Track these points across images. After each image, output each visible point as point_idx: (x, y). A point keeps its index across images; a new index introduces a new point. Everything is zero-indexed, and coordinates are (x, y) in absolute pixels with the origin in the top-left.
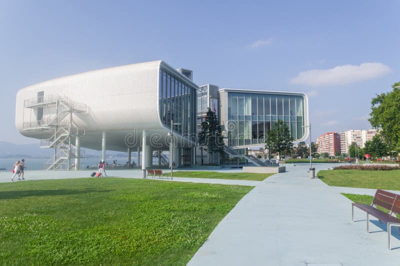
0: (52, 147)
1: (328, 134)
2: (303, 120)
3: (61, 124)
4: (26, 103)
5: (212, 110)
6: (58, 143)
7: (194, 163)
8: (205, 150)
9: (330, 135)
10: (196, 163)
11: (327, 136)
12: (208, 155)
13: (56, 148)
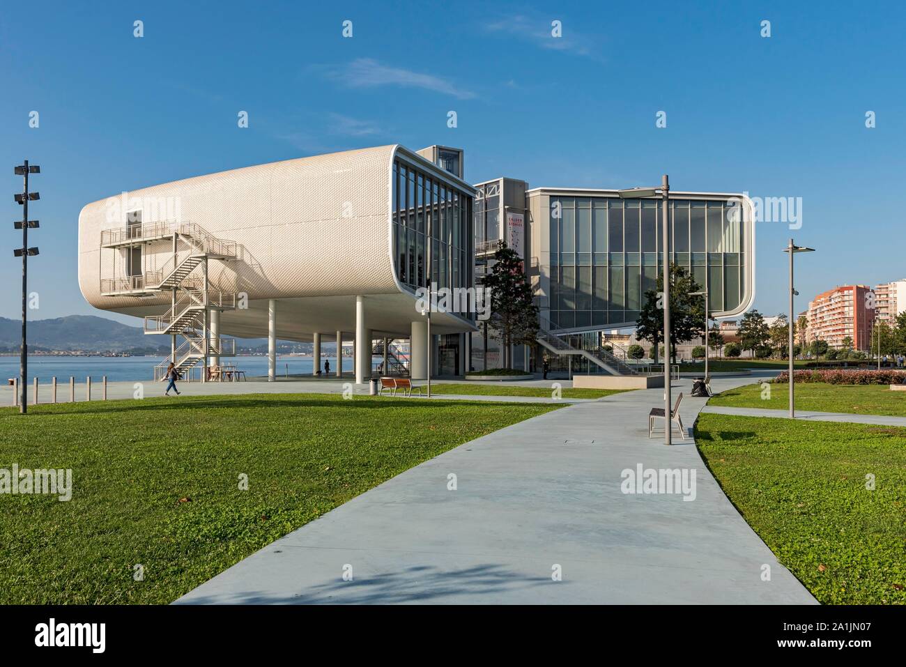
0: (168, 332)
1: (842, 290)
2: (742, 263)
3: (184, 284)
4: (107, 239)
5: (510, 246)
6: (179, 324)
7: (467, 369)
8: (492, 337)
9: (846, 292)
10: (471, 369)
11: (836, 295)
12: (501, 347)
13: (175, 336)
